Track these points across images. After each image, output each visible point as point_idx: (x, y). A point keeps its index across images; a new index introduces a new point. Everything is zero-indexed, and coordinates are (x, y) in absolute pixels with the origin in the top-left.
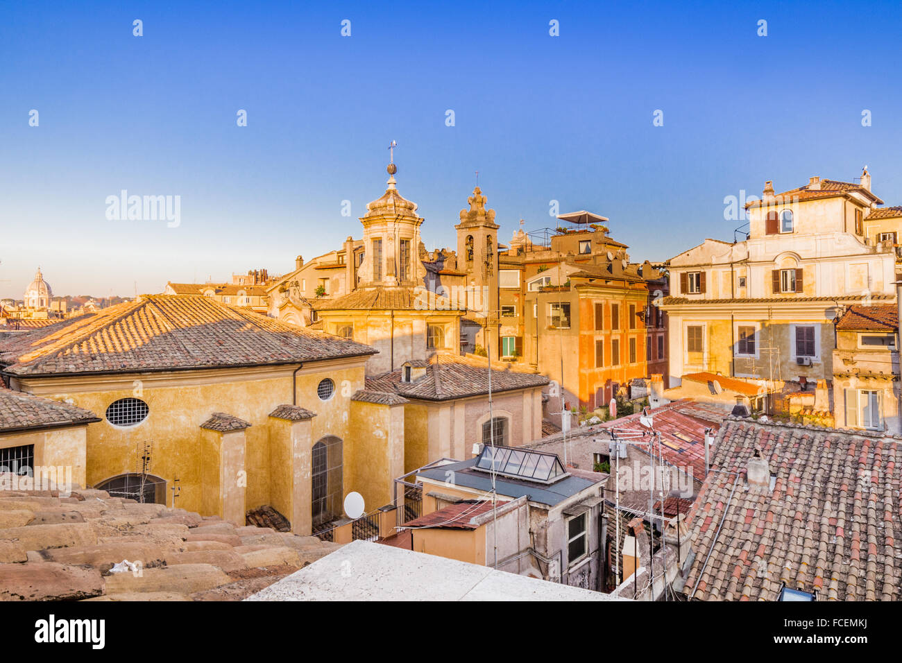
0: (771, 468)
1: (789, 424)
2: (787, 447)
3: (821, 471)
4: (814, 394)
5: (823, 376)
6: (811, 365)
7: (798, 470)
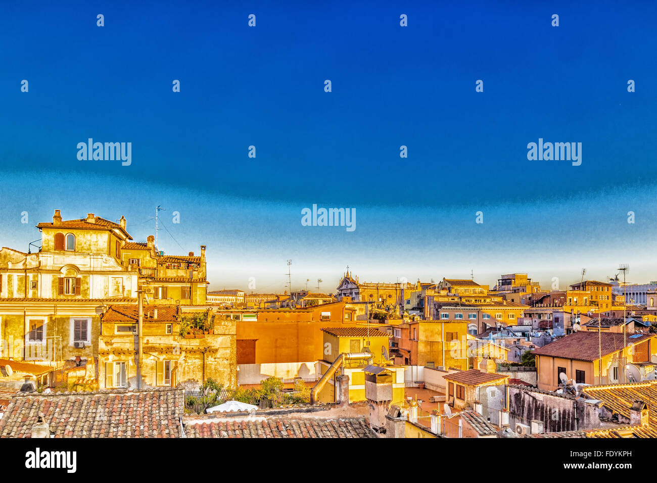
0: (51, 429)
1: (66, 393)
2: (64, 410)
3: (87, 423)
4: (85, 368)
5: (92, 355)
6: (84, 347)
7: (71, 426)
